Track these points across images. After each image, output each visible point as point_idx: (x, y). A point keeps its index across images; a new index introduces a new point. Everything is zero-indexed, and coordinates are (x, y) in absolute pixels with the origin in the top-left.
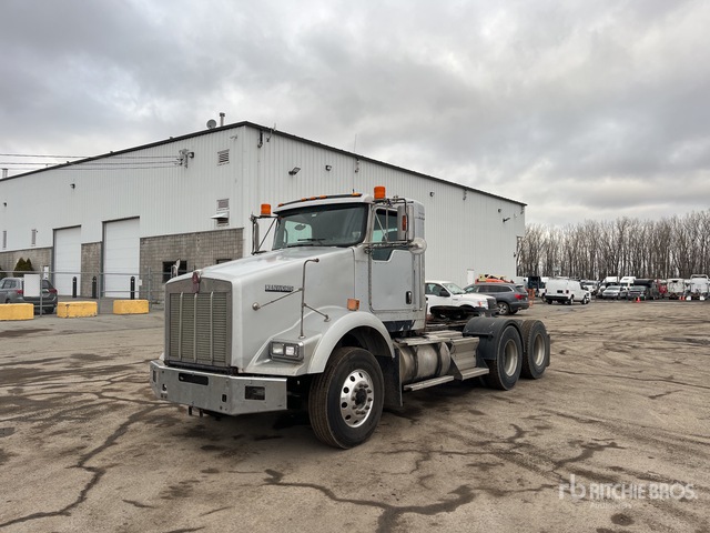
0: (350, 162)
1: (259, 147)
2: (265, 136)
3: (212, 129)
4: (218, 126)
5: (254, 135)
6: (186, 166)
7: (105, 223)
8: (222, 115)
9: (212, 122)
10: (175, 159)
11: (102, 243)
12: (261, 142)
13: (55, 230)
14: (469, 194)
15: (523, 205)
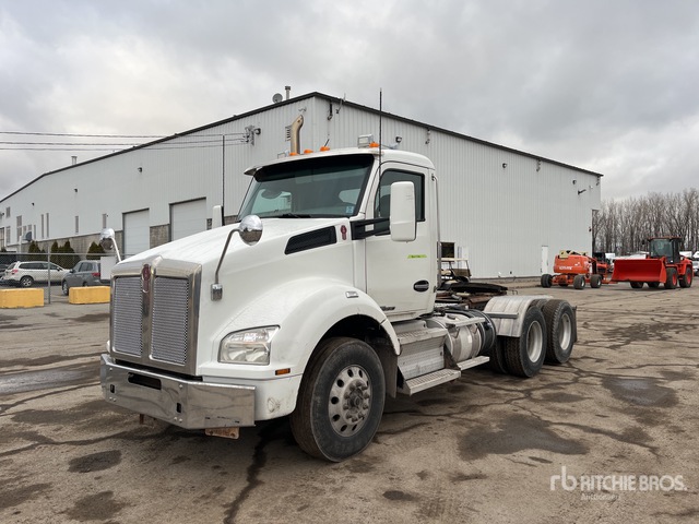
0: (421, 133)
1: (329, 119)
2: (335, 107)
3: (279, 104)
4: (284, 99)
5: (323, 107)
6: (253, 143)
7: (171, 205)
8: (288, 88)
9: (278, 96)
10: (241, 137)
11: (170, 225)
12: (331, 115)
13: (124, 214)
14: (542, 165)
15: (599, 176)
